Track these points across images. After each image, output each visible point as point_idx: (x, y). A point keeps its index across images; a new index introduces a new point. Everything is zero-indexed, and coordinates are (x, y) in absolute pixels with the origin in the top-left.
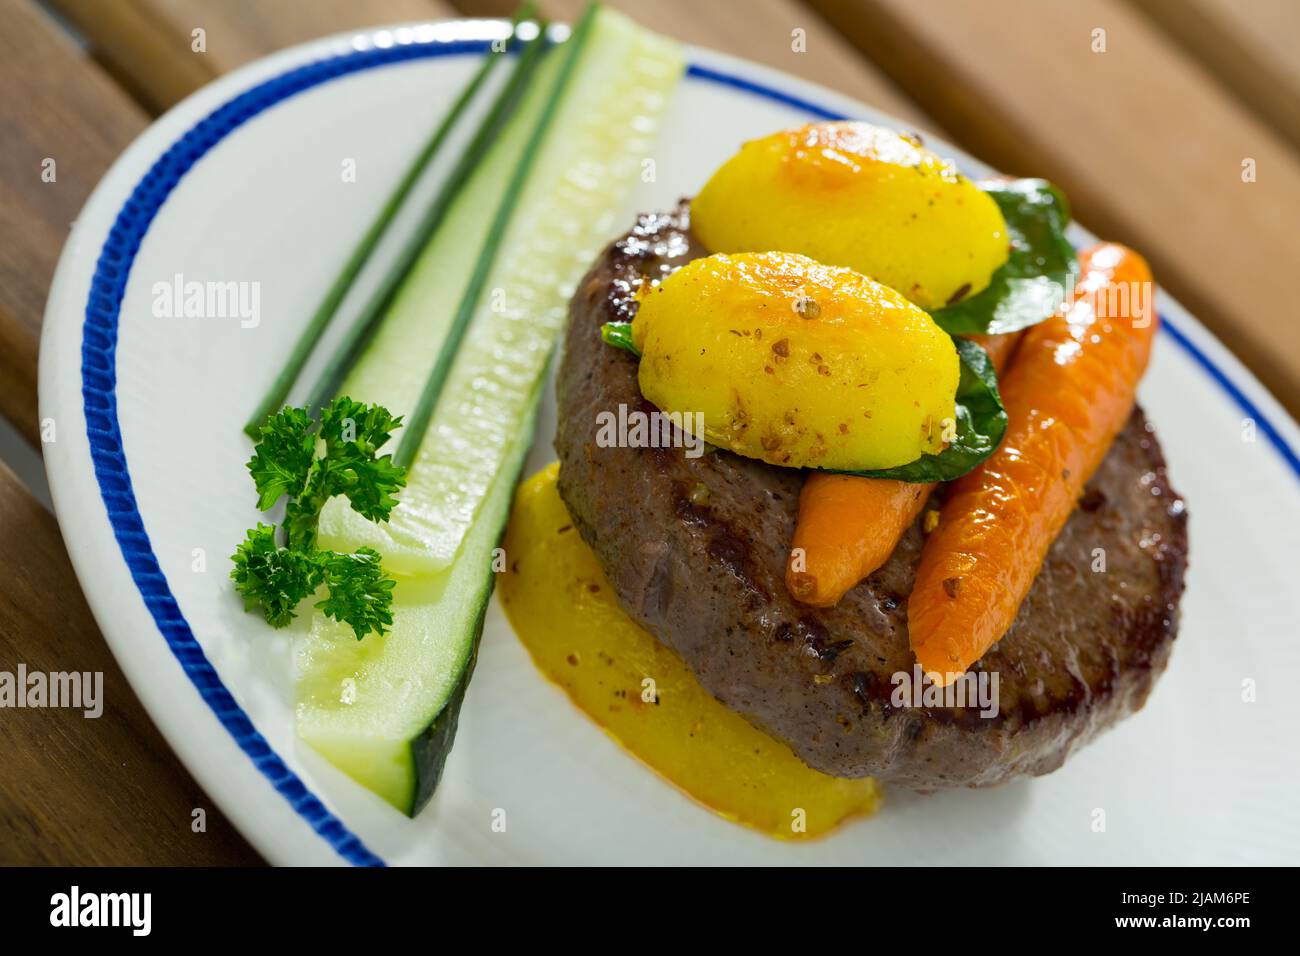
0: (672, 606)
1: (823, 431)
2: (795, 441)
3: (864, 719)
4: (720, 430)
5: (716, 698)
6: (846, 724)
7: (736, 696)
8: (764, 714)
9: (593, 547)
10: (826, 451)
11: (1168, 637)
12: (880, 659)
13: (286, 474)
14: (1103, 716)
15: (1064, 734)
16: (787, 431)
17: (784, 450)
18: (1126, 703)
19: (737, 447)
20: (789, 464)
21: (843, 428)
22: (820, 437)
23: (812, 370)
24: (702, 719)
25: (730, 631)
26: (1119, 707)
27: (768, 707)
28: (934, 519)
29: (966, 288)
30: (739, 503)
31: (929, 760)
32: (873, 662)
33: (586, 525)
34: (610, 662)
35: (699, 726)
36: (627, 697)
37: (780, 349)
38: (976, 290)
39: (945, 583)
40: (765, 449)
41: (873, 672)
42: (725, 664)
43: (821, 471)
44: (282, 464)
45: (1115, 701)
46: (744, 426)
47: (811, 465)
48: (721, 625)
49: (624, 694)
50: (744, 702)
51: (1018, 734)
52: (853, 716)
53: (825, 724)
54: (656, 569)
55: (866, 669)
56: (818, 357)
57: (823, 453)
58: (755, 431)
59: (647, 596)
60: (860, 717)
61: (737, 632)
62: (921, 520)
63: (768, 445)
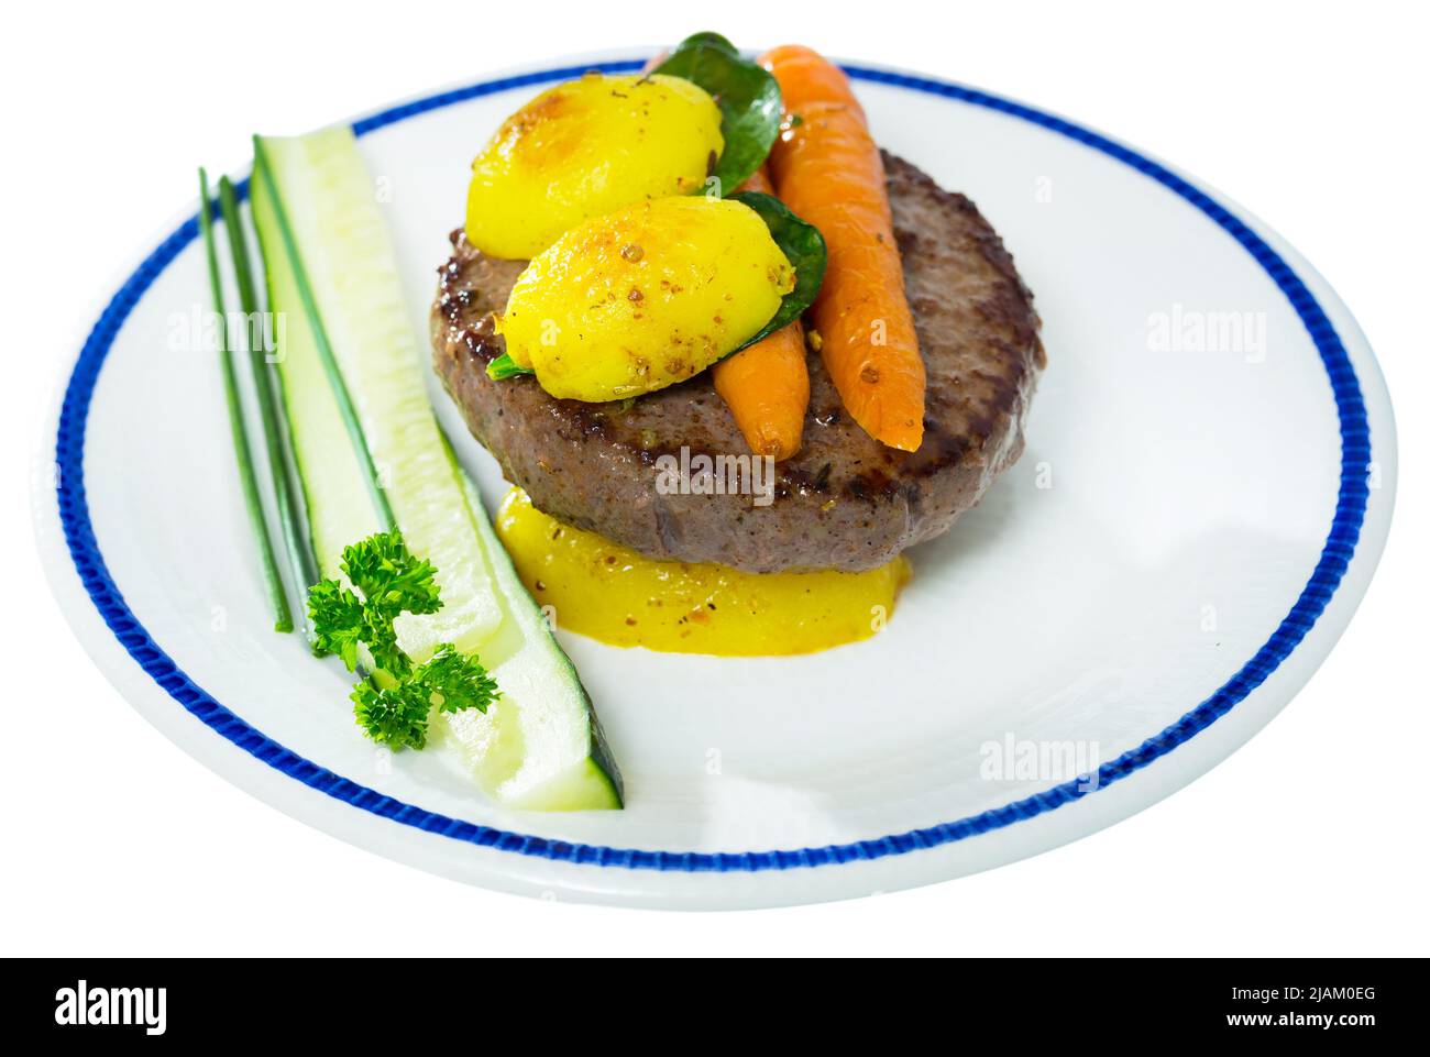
0: (685, 532)
1: (704, 332)
2: (689, 353)
3: (877, 512)
4: (632, 382)
5: (761, 573)
6: (866, 525)
7: (774, 561)
8: (803, 561)
9: (595, 531)
10: (716, 344)
11: (1028, 300)
12: (856, 463)
13: (347, 633)
14: (1027, 389)
15: (1013, 420)
16: (680, 351)
17: (687, 364)
18: (1034, 368)
19: (653, 386)
20: (697, 372)
21: (718, 320)
22: (705, 338)
23: (668, 296)
24: (754, 596)
25: (740, 519)
26: (1032, 373)
27: (802, 553)
28: (817, 339)
29: (712, 155)
30: (679, 425)
31: (937, 508)
32: (853, 468)
33: (580, 519)
34: (659, 604)
35: (755, 603)
36: (689, 619)
37: (637, 297)
38: (719, 152)
39: (862, 377)
40: (673, 373)
41: (859, 476)
42: (752, 545)
43: (722, 361)
44: (342, 628)
45: (1027, 373)
46: (647, 368)
47: (711, 362)
48: (731, 520)
49: (685, 619)
50: (784, 562)
51: (984, 444)
52: (867, 516)
53: (850, 535)
54: (656, 514)
55: (853, 476)
56: (666, 283)
57: (715, 347)
58: (658, 366)
59: (662, 538)
60: (873, 513)
61: (746, 517)
62: (808, 345)
63: (672, 370)
